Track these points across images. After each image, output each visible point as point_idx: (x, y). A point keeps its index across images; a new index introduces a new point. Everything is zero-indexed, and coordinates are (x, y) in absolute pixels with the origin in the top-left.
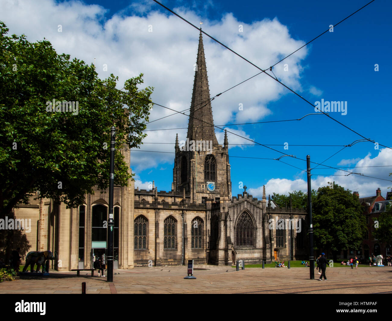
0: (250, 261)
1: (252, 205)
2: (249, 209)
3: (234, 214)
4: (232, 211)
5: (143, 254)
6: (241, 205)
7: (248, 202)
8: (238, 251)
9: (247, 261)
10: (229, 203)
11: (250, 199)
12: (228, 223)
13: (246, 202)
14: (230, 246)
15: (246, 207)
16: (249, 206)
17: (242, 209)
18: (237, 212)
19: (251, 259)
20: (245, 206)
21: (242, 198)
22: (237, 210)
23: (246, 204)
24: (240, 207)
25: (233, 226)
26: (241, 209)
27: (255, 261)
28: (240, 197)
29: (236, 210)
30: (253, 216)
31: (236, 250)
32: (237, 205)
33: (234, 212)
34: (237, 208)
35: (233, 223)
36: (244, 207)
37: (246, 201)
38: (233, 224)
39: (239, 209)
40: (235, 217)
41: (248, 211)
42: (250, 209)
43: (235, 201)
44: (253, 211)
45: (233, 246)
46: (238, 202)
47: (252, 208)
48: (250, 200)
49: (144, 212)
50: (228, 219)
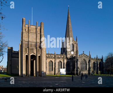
1: (86, 57)
5: (51, 72)
12: (78, 63)
13: (84, 56)
14: (79, 70)
17: (83, 58)
28: (82, 55)
30: (86, 61)
32: (81, 57)
33: (80, 59)
40: (80, 61)
41: (85, 59)
49: (51, 60)
50: (78, 61)
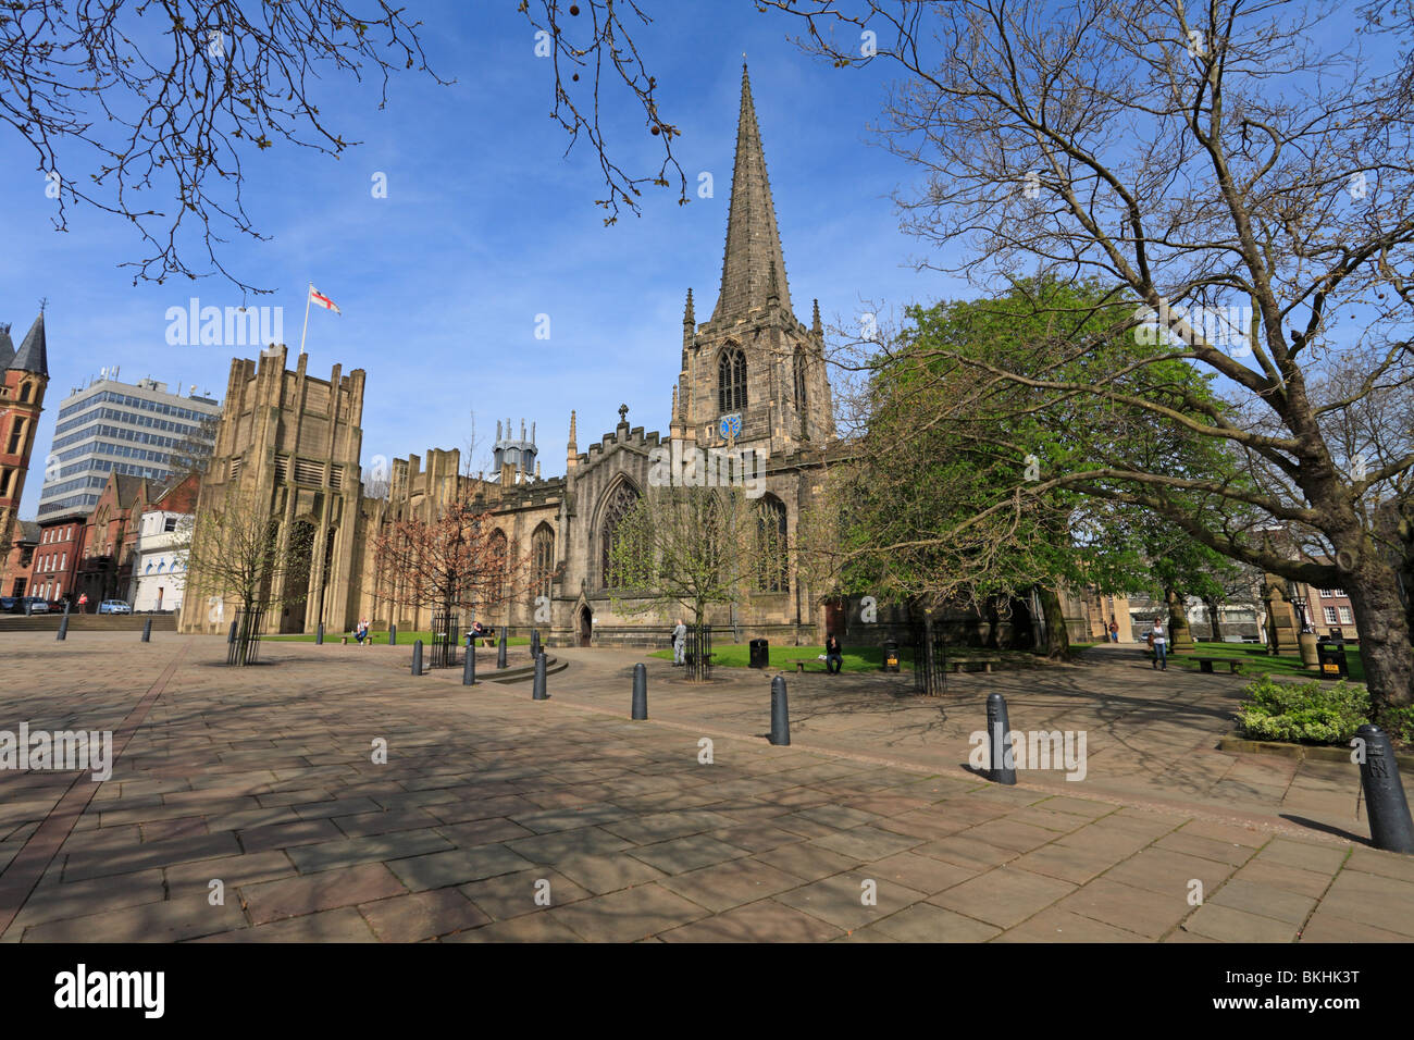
0: (629, 635)
1: (641, 458)
2: (630, 471)
3: (590, 495)
4: (586, 485)
6: (608, 465)
7: (627, 451)
8: (598, 605)
9: (619, 636)
10: (578, 466)
11: (635, 441)
13: (622, 453)
15: (621, 467)
16: (631, 463)
17: (611, 475)
18: (599, 488)
19: (634, 630)
20: (618, 464)
21: (613, 443)
22: (598, 482)
23: (622, 459)
24: (608, 470)
25: (587, 530)
26: (607, 475)
27: (643, 636)
28: (608, 442)
29: (595, 483)
30: (644, 494)
31: (591, 602)
32: (597, 466)
33: (590, 488)
34: (600, 477)
35: (587, 520)
36: (616, 469)
37: (622, 448)
38: (587, 525)
39: (603, 478)
40: (594, 503)
41: (631, 479)
42: (634, 471)
43: (596, 457)
44: (643, 475)
45: (586, 587)
46: (600, 457)
47: (640, 467)
48: (634, 444)
